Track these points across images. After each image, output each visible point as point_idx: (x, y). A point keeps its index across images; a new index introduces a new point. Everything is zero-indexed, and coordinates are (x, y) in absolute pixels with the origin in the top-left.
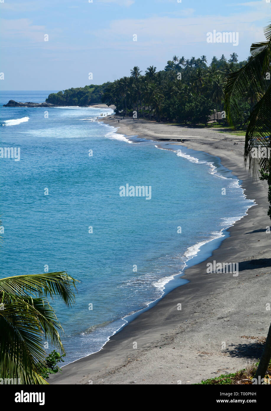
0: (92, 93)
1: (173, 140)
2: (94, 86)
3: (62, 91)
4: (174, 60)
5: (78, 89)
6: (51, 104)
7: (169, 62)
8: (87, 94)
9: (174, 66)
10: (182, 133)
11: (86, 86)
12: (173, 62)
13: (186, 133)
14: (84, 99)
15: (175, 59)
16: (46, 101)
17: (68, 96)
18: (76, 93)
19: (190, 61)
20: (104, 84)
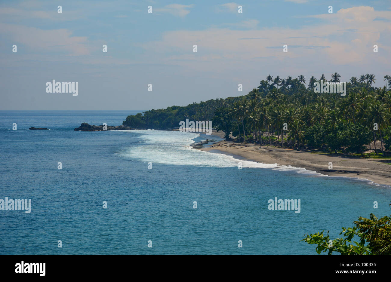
0: (176, 116)
1: (340, 171)
2: (178, 107)
3: (142, 113)
4: (268, 80)
5: (160, 110)
6: (129, 128)
7: (262, 82)
8: (170, 117)
9: (268, 86)
10: (343, 164)
11: (169, 108)
12: (267, 82)
13: (348, 164)
14: (166, 121)
15: (269, 78)
16: (123, 124)
17: (149, 118)
18: (158, 115)
19: (286, 81)
20: (189, 105)
